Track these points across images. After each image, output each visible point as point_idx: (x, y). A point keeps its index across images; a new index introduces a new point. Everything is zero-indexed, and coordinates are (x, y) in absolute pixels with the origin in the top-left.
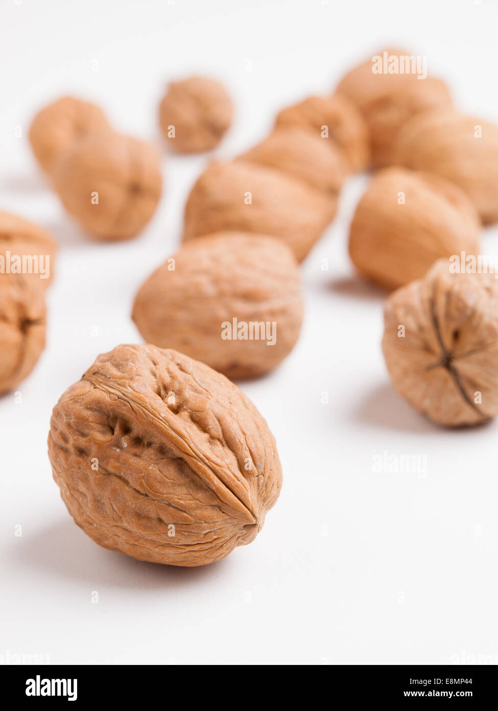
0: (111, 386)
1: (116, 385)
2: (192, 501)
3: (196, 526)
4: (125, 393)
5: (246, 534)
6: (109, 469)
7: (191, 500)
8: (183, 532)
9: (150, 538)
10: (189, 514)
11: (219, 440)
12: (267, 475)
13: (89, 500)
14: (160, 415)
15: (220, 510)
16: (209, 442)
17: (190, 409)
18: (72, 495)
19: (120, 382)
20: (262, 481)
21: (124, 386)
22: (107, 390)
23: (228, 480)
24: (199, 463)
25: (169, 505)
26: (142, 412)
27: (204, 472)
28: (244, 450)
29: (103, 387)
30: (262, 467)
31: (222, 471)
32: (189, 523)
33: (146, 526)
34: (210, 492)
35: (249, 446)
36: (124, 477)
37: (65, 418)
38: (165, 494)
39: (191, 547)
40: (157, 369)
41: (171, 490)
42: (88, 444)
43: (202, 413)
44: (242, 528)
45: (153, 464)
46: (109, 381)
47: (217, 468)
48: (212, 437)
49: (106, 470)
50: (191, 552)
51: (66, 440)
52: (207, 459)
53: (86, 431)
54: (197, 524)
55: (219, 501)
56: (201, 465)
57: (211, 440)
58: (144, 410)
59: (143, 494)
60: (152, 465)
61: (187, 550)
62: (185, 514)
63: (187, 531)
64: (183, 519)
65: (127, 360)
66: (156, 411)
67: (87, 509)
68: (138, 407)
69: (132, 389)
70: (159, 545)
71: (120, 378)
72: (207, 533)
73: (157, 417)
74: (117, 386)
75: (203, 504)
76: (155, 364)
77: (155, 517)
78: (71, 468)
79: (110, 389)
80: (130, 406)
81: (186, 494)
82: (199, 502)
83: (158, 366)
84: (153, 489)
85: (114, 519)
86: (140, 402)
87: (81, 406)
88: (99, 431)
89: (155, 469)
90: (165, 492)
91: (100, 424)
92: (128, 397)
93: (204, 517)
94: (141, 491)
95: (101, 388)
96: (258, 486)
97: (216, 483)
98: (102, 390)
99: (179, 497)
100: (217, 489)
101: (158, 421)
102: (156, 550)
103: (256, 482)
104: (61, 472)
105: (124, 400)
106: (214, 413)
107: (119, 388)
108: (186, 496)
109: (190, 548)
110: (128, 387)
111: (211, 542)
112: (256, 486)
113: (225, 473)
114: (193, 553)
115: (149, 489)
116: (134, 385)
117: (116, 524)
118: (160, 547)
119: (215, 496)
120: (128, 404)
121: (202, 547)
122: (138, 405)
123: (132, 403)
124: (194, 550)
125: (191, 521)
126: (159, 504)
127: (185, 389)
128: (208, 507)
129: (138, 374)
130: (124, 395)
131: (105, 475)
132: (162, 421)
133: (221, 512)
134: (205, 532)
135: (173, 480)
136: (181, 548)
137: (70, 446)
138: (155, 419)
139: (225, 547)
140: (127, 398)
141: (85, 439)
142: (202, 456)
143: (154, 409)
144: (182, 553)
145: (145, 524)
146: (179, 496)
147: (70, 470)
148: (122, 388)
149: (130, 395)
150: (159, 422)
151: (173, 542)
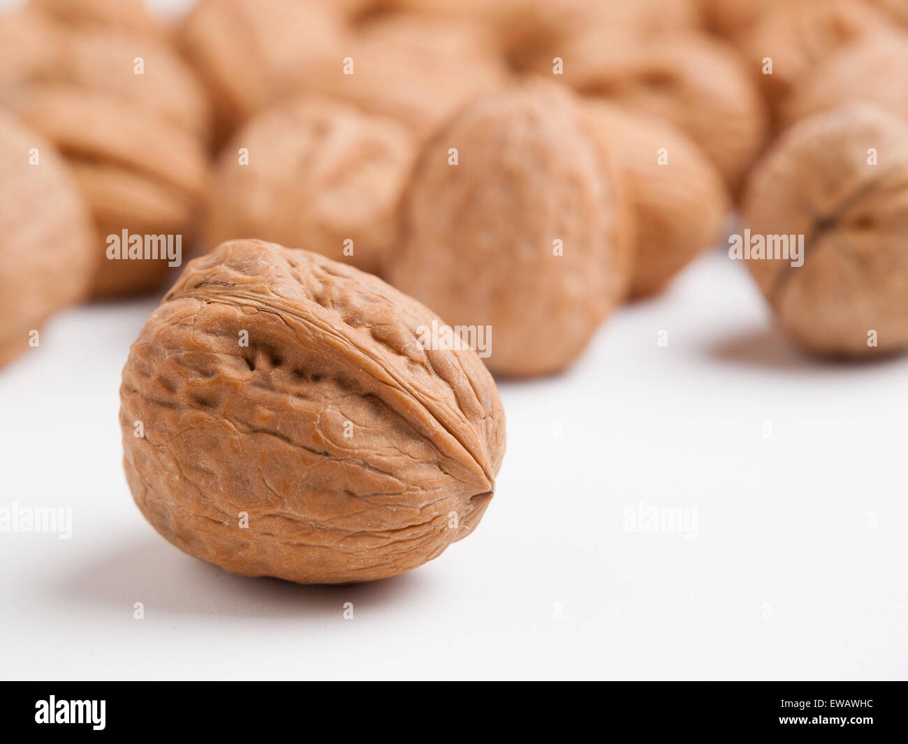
0: (239, 295)
1: (248, 293)
2: (399, 457)
3: (409, 495)
4: (268, 302)
5: (473, 512)
6: (255, 424)
7: (396, 456)
8: (389, 507)
9: (332, 526)
10: (397, 478)
11: (422, 364)
12: (496, 417)
13: (219, 480)
14: (333, 328)
15: (442, 470)
16: (409, 368)
17: (369, 322)
18: (185, 479)
19: (253, 287)
20: (491, 426)
21: (264, 293)
22: (235, 302)
23: (451, 420)
24: (406, 396)
25: (365, 465)
26: (303, 325)
27: (414, 411)
28: (462, 378)
29: (225, 300)
30: (490, 405)
31: (440, 407)
32: (397, 492)
33: (325, 506)
34: (426, 440)
35: (467, 373)
36: (282, 432)
37: (166, 353)
38: (357, 448)
39: (398, 534)
40: (299, 270)
41: (365, 443)
42: (214, 386)
43: (389, 326)
44: (468, 502)
45: (332, 405)
46: (232, 289)
47: (433, 403)
48: (412, 361)
49: (250, 426)
50: (397, 544)
51: (169, 387)
52: (416, 389)
53: (211, 366)
54: (411, 493)
55: (439, 453)
56: (409, 398)
57: (411, 366)
58: (307, 322)
59: (320, 454)
60: (330, 406)
61: (391, 541)
62: (391, 478)
63: (395, 505)
64: (388, 486)
65: (254, 258)
66: (326, 323)
67: (216, 496)
68: (296, 319)
69: (277, 295)
70: (347, 537)
71: (252, 283)
72: (423, 508)
73: (330, 332)
74: (251, 294)
75: (416, 460)
76: (293, 266)
77: (340, 489)
78: (186, 430)
79: (238, 300)
80: (281, 320)
81: (389, 447)
82: (409, 458)
83: (299, 267)
84: (336, 443)
85: (268, 502)
86: (297, 311)
87: (194, 329)
88: (231, 366)
89: (335, 412)
90: (356, 445)
91: (231, 355)
92: (274, 307)
93: (420, 481)
94: (317, 448)
95: (220, 301)
96: (487, 433)
97: (434, 426)
98: (225, 304)
99: (379, 452)
100: (437, 434)
101: (332, 337)
102: (341, 545)
103: (484, 426)
104: (163, 441)
105: (269, 312)
106: (406, 325)
107: (254, 296)
108: (389, 449)
109: (397, 537)
110: (271, 294)
111: (429, 523)
112: (484, 433)
113: (444, 409)
114: (400, 546)
115: (330, 442)
116: (280, 290)
117: (271, 512)
118: (348, 539)
119: (434, 447)
120: (278, 317)
121: (415, 532)
122: (294, 316)
123: (284, 315)
124: (400, 538)
125: (401, 488)
126: (348, 465)
127: (351, 296)
128: (424, 466)
129: (279, 275)
130: (267, 304)
131: (247, 433)
132: (339, 336)
133: (443, 473)
134: (422, 505)
135: (366, 426)
136: (383, 538)
137: (180, 397)
138: (326, 334)
139: (446, 532)
140: (273, 309)
141: (207, 380)
142: (408, 385)
143: (322, 320)
144: (382, 547)
145: (324, 503)
146: (377, 450)
147: (183, 434)
148: (261, 296)
149: (277, 304)
150: (335, 339)
151: (371, 527)
